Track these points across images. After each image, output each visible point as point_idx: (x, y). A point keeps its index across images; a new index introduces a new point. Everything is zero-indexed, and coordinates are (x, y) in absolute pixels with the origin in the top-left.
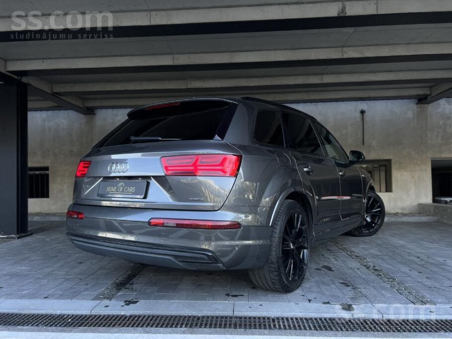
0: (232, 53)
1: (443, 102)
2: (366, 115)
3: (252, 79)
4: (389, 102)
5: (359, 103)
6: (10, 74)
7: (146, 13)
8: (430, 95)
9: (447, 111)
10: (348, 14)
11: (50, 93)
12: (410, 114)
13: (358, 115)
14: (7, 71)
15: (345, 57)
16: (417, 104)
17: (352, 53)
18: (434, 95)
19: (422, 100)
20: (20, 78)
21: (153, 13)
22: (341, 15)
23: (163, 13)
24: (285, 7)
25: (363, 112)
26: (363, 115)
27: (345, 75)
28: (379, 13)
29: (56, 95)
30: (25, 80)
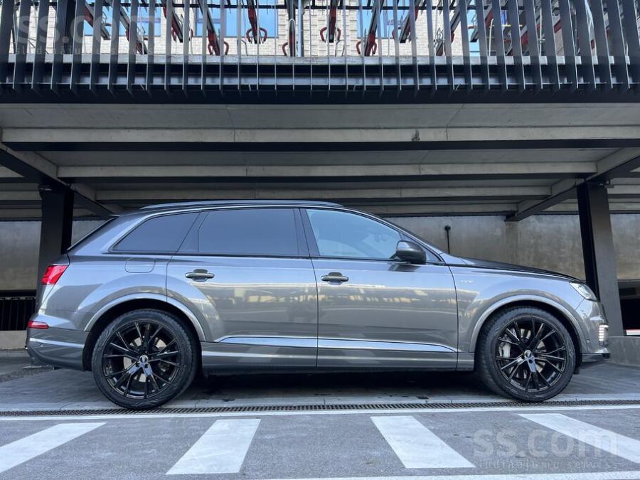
0: (308, 167)
1: (532, 218)
2: (451, 231)
3: (326, 192)
4: (476, 218)
5: (442, 218)
6: (59, 181)
7: (229, 131)
8: (517, 211)
9: (537, 230)
10: (421, 140)
11: (93, 199)
12: (499, 232)
13: (443, 231)
14: (59, 178)
15: (422, 174)
16: (505, 221)
17: (428, 170)
18: (521, 211)
19: (510, 217)
20: (69, 185)
21: (237, 131)
22: (415, 140)
23: (248, 131)
24: (363, 131)
25: (447, 229)
26: (448, 232)
27: (424, 190)
28: (449, 140)
29: (99, 202)
30: (73, 187)
